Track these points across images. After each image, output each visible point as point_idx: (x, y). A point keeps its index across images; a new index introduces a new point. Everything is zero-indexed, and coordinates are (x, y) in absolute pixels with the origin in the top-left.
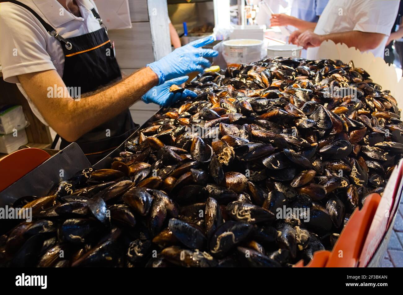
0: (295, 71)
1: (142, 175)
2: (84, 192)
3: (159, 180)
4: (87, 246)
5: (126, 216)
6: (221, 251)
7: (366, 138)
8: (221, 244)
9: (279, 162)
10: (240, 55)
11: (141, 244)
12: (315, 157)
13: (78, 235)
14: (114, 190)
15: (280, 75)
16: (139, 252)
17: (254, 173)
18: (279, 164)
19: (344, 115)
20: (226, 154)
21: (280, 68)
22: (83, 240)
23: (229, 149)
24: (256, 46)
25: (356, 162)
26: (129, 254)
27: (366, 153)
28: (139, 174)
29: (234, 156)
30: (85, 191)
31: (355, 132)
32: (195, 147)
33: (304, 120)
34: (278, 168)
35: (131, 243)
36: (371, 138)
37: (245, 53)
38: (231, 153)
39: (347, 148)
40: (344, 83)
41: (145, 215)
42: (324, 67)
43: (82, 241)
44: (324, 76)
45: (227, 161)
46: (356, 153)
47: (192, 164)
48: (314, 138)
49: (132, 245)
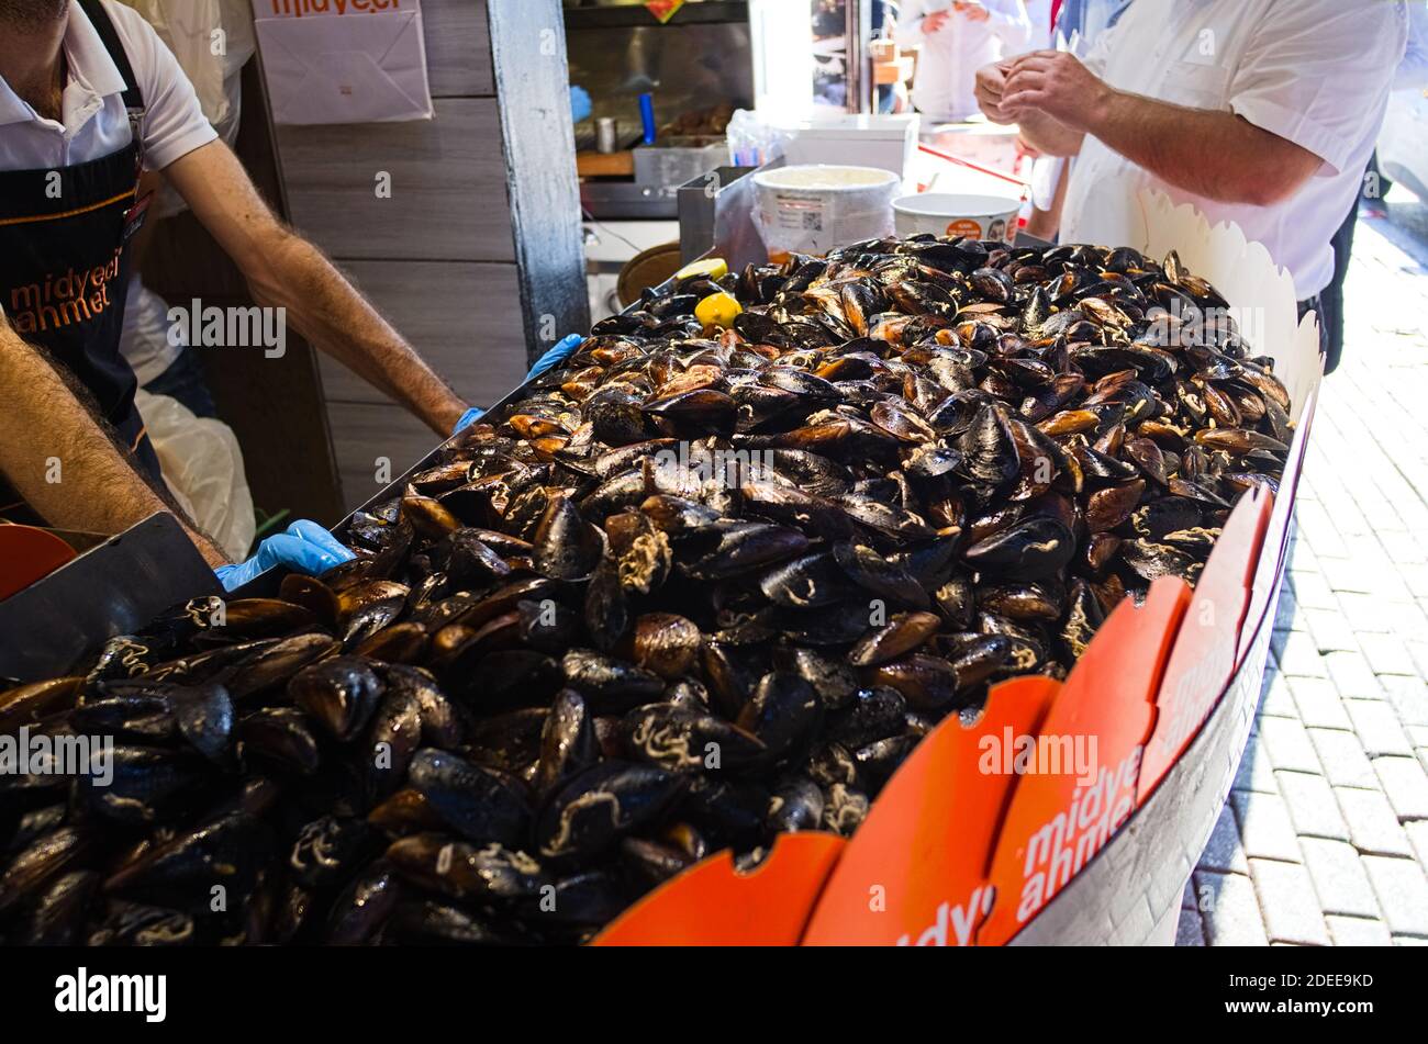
0: (961, 286)
1: (371, 621)
2: (177, 671)
3: (419, 634)
4: (163, 831)
5: (289, 744)
6: (572, 849)
7: (1140, 515)
8: (573, 828)
9: (815, 586)
10: (813, 221)
11: (336, 828)
12: (949, 573)
13: (131, 797)
14: (269, 664)
15: (907, 296)
16: (326, 856)
17: (735, 617)
18: (813, 591)
19: (1083, 438)
20: (641, 556)
21: (911, 273)
22: (149, 814)
23: (652, 541)
24: (869, 191)
25: (1087, 592)
26: (294, 859)
27: (1133, 563)
28: (366, 619)
29: (669, 563)
30: (181, 668)
31: (1103, 493)
32: (547, 532)
33: (926, 452)
34: (806, 602)
35: (306, 827)
36: (1156, 515)
37: (829, 213)
38: (658, 553)
39: (1059, 545)
40: (1113, 330)
41: (349, 738)
42: (1062, 272)
43: (147, 817)
44: (1056, 303)
45: (643, 577)
46: (1094, 563)
47: (533, 585)
48: (954, 510)
49: (307, 832)
